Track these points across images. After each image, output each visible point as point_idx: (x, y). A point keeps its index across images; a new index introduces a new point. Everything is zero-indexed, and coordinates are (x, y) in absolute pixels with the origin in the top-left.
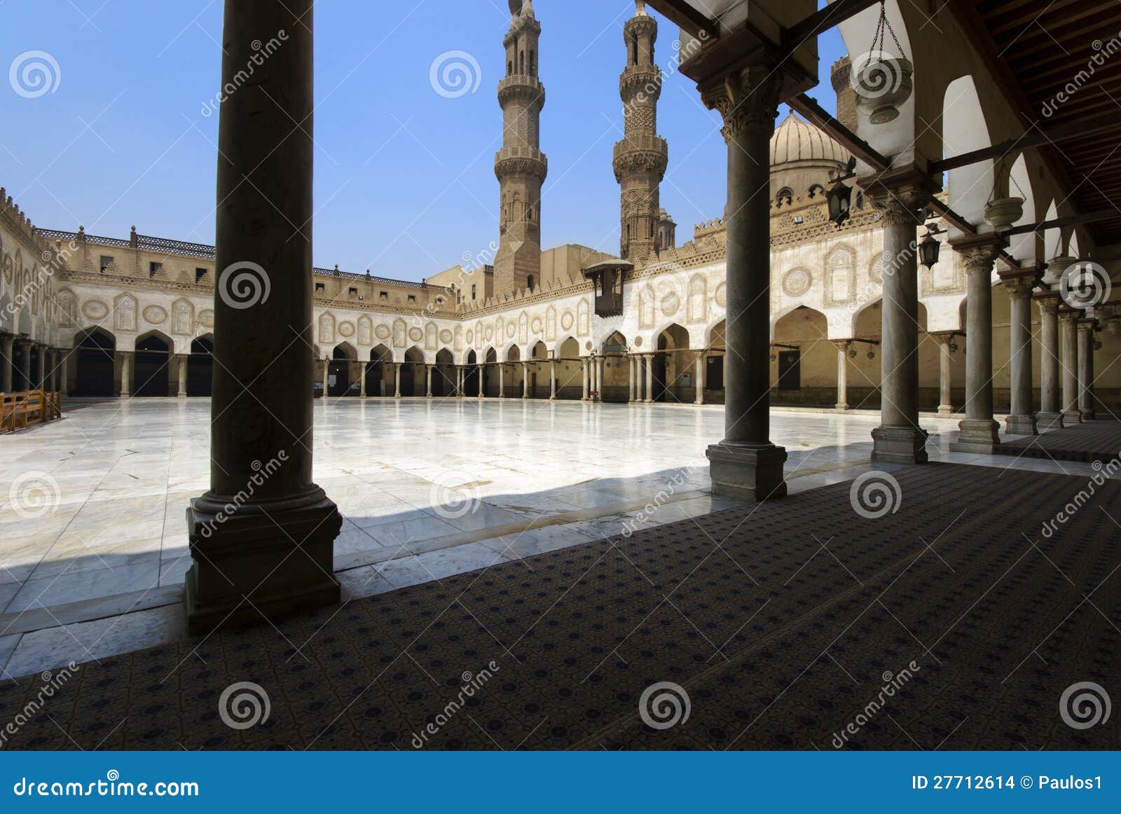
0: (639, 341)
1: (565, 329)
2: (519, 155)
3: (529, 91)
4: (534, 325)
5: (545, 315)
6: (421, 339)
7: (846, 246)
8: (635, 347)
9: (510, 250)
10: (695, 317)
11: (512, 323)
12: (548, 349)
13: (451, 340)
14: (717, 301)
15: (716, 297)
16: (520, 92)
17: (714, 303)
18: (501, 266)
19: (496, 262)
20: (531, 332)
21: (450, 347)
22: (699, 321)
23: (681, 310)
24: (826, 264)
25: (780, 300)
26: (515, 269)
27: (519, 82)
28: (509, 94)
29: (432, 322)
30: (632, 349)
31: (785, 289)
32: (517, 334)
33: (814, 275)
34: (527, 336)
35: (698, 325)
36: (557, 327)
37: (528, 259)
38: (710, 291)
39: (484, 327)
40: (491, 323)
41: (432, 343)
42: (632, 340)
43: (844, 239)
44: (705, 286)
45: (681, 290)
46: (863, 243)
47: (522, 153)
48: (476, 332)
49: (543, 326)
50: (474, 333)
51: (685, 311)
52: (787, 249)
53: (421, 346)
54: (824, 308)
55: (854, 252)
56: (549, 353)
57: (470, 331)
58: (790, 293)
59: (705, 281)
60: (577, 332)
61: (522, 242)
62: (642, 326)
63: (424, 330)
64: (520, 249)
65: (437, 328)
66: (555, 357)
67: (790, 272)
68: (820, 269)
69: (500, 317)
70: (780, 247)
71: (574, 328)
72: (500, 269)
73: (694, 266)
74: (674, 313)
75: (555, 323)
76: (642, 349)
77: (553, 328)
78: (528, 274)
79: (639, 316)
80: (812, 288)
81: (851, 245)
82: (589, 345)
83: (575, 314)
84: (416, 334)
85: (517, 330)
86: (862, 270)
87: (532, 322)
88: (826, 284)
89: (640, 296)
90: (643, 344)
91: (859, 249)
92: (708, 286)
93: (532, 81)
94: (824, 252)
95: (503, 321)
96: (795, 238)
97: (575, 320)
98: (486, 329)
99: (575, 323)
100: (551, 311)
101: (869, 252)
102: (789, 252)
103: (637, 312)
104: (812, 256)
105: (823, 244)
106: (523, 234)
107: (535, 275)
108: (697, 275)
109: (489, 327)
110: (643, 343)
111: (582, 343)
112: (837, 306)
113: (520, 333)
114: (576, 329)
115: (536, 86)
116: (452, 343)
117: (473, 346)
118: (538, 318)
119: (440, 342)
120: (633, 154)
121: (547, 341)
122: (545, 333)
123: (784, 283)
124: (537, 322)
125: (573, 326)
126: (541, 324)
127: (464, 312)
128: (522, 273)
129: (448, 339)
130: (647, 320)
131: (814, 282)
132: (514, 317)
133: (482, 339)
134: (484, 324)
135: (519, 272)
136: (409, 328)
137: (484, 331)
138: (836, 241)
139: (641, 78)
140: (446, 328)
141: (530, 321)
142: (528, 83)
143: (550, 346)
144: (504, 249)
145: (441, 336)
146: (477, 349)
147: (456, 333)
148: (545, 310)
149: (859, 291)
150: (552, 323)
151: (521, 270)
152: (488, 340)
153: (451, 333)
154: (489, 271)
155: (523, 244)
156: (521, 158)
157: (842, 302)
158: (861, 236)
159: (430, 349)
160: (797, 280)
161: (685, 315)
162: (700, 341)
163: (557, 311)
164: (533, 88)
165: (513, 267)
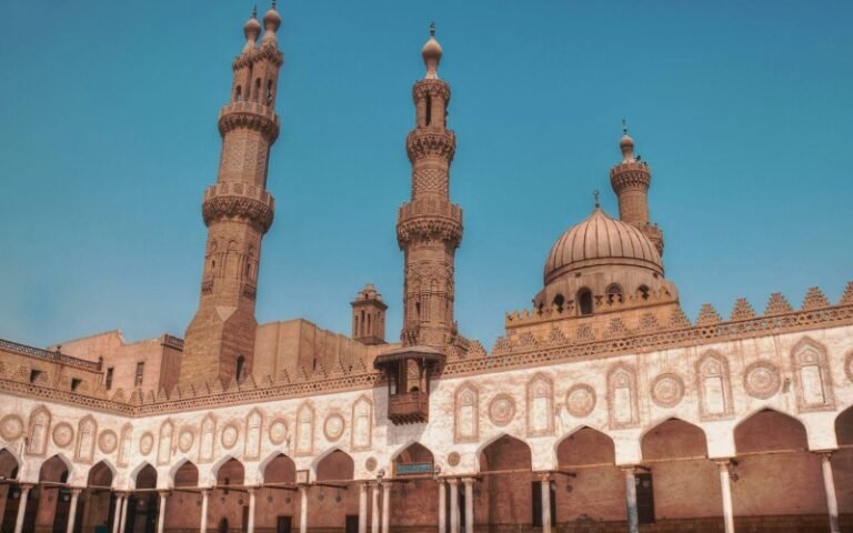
0: (454, 459)
1: (330, 439)
2: (244, 194)
3: (264, 123)
4: (272, 431)
5: (295, 417)
6: (68, 444)
7: (716, 355)
8: (449, 467)
9: (217, 317)
10: (538, 428)
11: (232, 425)
12: (298, 467)
13: (115, 447)
14: (568, 409)
15: (567, 404)
16: (253, 121)
17: (564, 412)
18: (197, 339)
19: (187, 334)
20: (268, 441)
21: (111, 459)
22: (544, 433)
23: (519, 418)
24: (698, 371)
25: (649, 411)
26: (223, 345)
27: (254, 110)
28: (238, 121)
29: (89, 418)
30: (443, 469)
31: (654, 397)
32: (240, 444)
33: (686, 383)
34: (260, 447)
35: (543, 439)
36: (317, 435)
37: (240, 332)
38: (558, 395)
39: (178, 430)
40: (190, 423)
41: (85, 453)
42: (443, 457)
43: (715, 347)
44: (552, 388)
45: (518, 392)
46: (735, 352)
47: (248, 193)
48: (161, 437)
49: (290, 432)
50: (157, 437)
51: (523, 420)
52: (652, 351)
53: (68, 454)
54: (701, 421)
55: (726, 362)
56: (298, 475)
57: (148, 434)
58: (659, 403)
59: (551, 382)
60: (352, 443)
61: (235, 309)
62: (458, 438)
63: (76, 428)
64: (232, 317)
65: (96, 427)
66: (310, 482)
67: (658, 378)
68: (691, 377)
69: (210, 416)
70: (645, 349)
71: (346, 438)
72: (196, 342)
73: (534, 363)
74: (509, 421)
75: (313, 429)
76: (460, 470)
77: (309, 435)
78: (239, 355)
79: (455, 424)
80: (685, 398)
81: (722, 353)
82: (371, 464)
83: (348, 419)
84: (64, 435)
85: (242, 436)
86: (737, 381)
87: (271, 427)
88: (700, 394)
89: (456, 397)
90: (460, 463)
91: (732, 360)
92: (556, 389)
93: (269, 113)
94: (693, 359)
95: (215, 422)
96: (661, 341)
97: (348, 425)
98: (181, 433)
99: (348, 430)
100: (306, 413)
101: (741, 363)
102: (654, 356)
103: (451, 419)
104: (682, 362)
105: (693, 349)
106: (237, 298)
107: (248, 357)
108: (540, 375)
109: (188, 429)
110: (462, 460)
111: (359, 461)
112: (716, 420)
113: (246, 440)
114: (348, 439)
115: (273, 119)
116: (116, 452)
117: (151, 459)
118: (283, 421)
119: (97, 450)
120: (429, 219)
121: (295, 456)
122: (292, 443)
123: (652, 391)
124: (279, 426)
125: (345, 433)
126: (287, 429)
127: (138, 403)
128: (232, 352)
129: (110, 446)
130: (467, 430)
131: (687, 390)
132: (237, 416)
133: (171, 448)
134: (179, 425)
135: (226, 350)
136: (53, 424)
137: (176, 436)
138: (706, 348)
139: (437, 140)
140: (109, 428)
141: (267, 424)
142: (264, 114)
143: (301, 464)
144: (205, 314)
145: (101, 439)
146: (159, 464)
147: (124, 437)
148: (295, 409)
149: (736, 404)
150: (305, 428)
151: (230, 347)
152: (183, 451)
153: (116, 436)
154: (172, 345)
155: (236, 312)
156: (246, 199)
157: (720, 415)
158: (730, 345)
159: (81, 461)
160: (668, 388)
161: (525, 426)
162: (546, 459)
163: (317, 413)
164: (269, 121)
165: (218, 342)
